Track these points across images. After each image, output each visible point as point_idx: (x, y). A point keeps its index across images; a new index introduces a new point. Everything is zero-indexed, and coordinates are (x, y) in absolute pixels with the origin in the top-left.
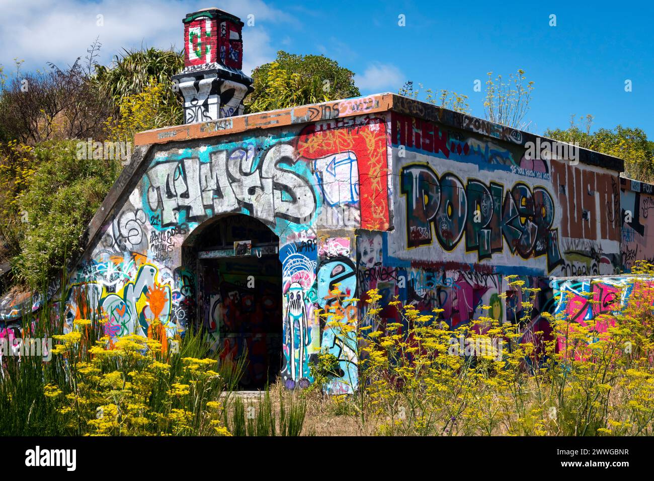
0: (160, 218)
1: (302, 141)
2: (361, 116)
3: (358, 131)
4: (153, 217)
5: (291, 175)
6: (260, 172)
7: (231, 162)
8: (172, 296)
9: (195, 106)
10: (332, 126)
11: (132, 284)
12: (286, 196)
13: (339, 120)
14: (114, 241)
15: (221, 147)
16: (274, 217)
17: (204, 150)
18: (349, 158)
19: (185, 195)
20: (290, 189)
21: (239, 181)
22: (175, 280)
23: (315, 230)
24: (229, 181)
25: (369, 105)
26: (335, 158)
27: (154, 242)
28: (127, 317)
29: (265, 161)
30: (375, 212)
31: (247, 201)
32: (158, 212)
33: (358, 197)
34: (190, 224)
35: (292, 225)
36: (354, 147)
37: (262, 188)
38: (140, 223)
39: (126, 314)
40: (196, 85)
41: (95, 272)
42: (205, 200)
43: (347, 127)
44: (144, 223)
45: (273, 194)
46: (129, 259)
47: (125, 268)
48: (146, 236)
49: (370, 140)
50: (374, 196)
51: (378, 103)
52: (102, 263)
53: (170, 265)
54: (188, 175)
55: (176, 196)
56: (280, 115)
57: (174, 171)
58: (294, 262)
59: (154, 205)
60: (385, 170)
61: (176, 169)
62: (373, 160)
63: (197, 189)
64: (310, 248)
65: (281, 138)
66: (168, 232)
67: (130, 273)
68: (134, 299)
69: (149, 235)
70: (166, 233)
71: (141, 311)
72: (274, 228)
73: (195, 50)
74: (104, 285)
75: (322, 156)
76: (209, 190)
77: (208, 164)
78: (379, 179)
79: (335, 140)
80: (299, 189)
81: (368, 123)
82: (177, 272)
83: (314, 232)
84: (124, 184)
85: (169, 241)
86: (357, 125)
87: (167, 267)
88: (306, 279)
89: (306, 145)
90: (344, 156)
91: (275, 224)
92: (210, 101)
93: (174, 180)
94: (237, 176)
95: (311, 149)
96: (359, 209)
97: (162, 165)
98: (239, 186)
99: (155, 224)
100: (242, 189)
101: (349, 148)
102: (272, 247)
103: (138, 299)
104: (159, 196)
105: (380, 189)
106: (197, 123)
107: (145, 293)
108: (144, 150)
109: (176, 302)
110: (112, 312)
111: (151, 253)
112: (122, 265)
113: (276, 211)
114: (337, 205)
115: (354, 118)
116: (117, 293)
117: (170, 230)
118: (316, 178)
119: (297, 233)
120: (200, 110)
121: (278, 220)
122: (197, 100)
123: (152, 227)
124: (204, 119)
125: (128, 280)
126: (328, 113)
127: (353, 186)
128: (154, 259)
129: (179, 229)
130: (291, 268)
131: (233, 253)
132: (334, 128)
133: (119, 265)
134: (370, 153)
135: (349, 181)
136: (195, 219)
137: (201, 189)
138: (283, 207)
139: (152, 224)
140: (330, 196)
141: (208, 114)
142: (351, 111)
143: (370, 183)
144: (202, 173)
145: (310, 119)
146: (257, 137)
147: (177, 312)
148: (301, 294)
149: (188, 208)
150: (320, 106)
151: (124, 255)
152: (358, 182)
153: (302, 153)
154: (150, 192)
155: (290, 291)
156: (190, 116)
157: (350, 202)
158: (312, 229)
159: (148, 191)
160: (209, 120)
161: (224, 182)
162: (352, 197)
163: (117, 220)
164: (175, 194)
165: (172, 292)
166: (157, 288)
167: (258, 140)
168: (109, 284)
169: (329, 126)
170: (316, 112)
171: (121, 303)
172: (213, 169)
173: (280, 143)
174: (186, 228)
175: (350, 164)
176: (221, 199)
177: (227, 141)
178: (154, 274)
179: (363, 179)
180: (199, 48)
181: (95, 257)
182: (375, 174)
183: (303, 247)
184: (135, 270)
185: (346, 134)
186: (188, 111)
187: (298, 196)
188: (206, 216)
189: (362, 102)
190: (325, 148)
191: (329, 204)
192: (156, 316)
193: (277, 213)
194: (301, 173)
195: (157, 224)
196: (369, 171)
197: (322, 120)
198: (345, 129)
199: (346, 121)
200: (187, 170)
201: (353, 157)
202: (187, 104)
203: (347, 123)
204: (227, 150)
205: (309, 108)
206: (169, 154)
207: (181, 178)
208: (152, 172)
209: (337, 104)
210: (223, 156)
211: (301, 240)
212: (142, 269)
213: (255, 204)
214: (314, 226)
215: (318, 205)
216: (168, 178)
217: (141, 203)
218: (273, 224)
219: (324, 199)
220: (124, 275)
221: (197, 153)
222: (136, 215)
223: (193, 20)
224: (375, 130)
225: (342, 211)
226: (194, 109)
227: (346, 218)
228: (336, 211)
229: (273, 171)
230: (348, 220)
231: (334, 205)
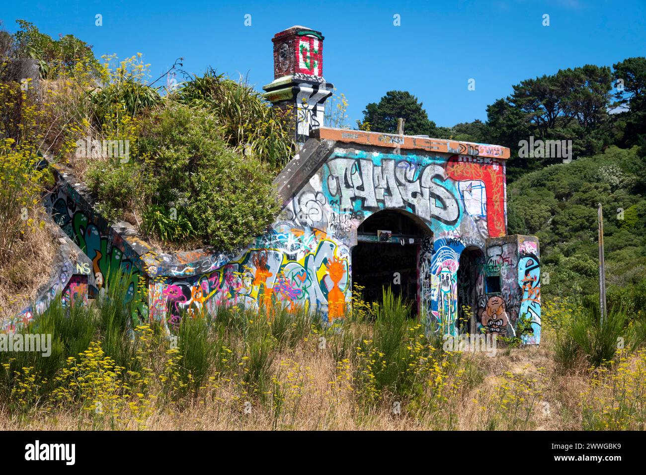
0: (339, 203)
1: (450, 166)
2: (488, 158)
3: (486, 167)
4: (332, 201)
5: (442, 189)
6: (420, 183)
7: (398, 170)
8: (348, 268)
9: (306, 109)
10: (470, 160)
11: (313, 255)
12: (439, 203)
14: (294, 216)
15: (390, 156)
16: (431, 217)
17: (376, 155)
18: (481, 185)
19: (361, 188)
20: (442, 199)
21: (404, 185)
22: (351, 255)
23: (459, 232)
24: (396, 184)
25: (498, 152)
26: (471, 183)
27: (333, 222)
28: (307, 283)
29: (423, 175)
30: (497, 225)
31: (410, 202)
32: (337, 198)
33: (486, 213)
34: (365, 212)
35: (442, 224)
36: (483, 177)
37: (422, 194)
38: (321, 205)
39: (308, 281)
41: (275, 241)
42: (377, 195)
43: (479, 163)
44: (323, 205)
45: (430, 200)
46: (310, 234)
47: (305, 241)
48: (326, 216)
49: (494, 176)
50: (496, 215)
51: (502, 152)
52: (282, 233)
53: (347, 242)
54: (363, 172)
55: (353, 187)
56: (439, 144)
57: (351, 166)
58: (445, 252)
59: (334, 192)
60: (502, 197)
61: (353, 165)
62: (495, 190)
63: (370, 185)
64: (456, 244)
65: (435, 159)
66: (346, 216)
67: (310, 246)
68: (315, 268)
69: (329, 216)
70: (344, 217)
71: (320, 278)
72: (431, 226)
73: (305, 61)
74: (284, 253)
75: (463, 179)
76: (381, 188)
77: (380, 168)
78: (499, 203)
79: (471, 170)
80: (448, 200)
81: (492, 164)
84: (311, 169)
85: (346, 223)
86: (485, 164)
87: (344, 244)
88: (453, 265)
89: (452, 170)
90: (478, 183)
92: (319, 108)
93: (351, 174)
94: (403, 181)
95: (456, 173)
96: (487, 221)
97: (339, 159)
98: (404, 189)
99: (334, 207)
100: (406, 192)
101: (480, 178)
103: (318, 268)
104: (338, 184)
105: (500, 210)
107: (325, 264)
108: (330, 144)
110: (293, 278)
111: (331, 231)
112: (303, 238)
113: (432, 213)
114: (473, 216)
116: (298, 261)
117: (348, 214)
118: (459, 194)
119: (446, 232)
120: (309, 114)
121: (433, 220)
122: (307, 104)
123: (331, 209)
125: (309, 251)
126: (472, 151)
127: (483, 205)
128: (333, 236)
129: (354, 214)
130: (442, 257)
131: (377, 238)
132: (471, 162)
133: (299, 237)
134: (493, 184)
135: (481, 201)
136: (369, 208)
137: (374, 184)
138: (437, 212)
139: (331, 207)
140: (468, 209)
141: (316, 119)
142: (486, 153)
143: (493, 205)
144: (375, 173)
145: (460, 152)
146: (417, 155)
147: (351, 282)
148: (449, 275)
149: (364, 200)
150: (466, 145)
151: (304, 229)
152: (486, 203)
153: (449, 174)
154: (329, 180)
155: (442, 273)
156: (301, 116)
157: (481, 215)
158: (456, 230)
159: (328, 178)
161: (393, 184)
162: (482, 213)
163: (298, 198)
164: (352, 185)
165: (348, 265)
166: (336, 260)
167: (418, 157)
168: (290, 253)
169: (468, 161)
170: (464, 148)
171: (302, 270)
172: (384, 172)
173: (434, 164)
174: (361, 214)
175: (481, 189)
176: (390, 197)
178: (334, 248)
179: (489, 202)
180: (308, 61)
181: (276, 227)
182: (497, 199)
183: (451, 242)
184: (315, 243)
185: (478, 168)
186: (299, 111)
187: (447, 204)
188: (378, 208)
189: (493, 149)
190: (465, 175)
191: (468, 214)
192: (336, 283)
193: (432, 215)
194: (449, 189)
195: (336, 207)
196: (493, 196)
197: (468, 155)
198: (478, 165)
199: (478, 159)
200: (362, 168)
201: (483, 185)
202: (299, 105)
203: (479, 161)
204: (395, 160)
205: (460, 144)
206: (347, 151)
207: (357, 173)
208: (332, 163)
209: (477, 146)
210: (391, 164)
211: (450, 237)
212: (322, 243)
213: (417, 206)
214: (458, 228)
215: (461, 214)
216: (346, 172)
217: (321, 188)
218: (430, 223)
219: (465, 211)
220: (305, 247)
221: (371, 156)
222: (316, 196)
223: (304, 35)
224: (496, 170)
225: (476, 221)
226: (304, 111)
227: (479, 226)
228: (473, 220)
229: (430, 183)
230: (480, 228)
231: (471, 216)
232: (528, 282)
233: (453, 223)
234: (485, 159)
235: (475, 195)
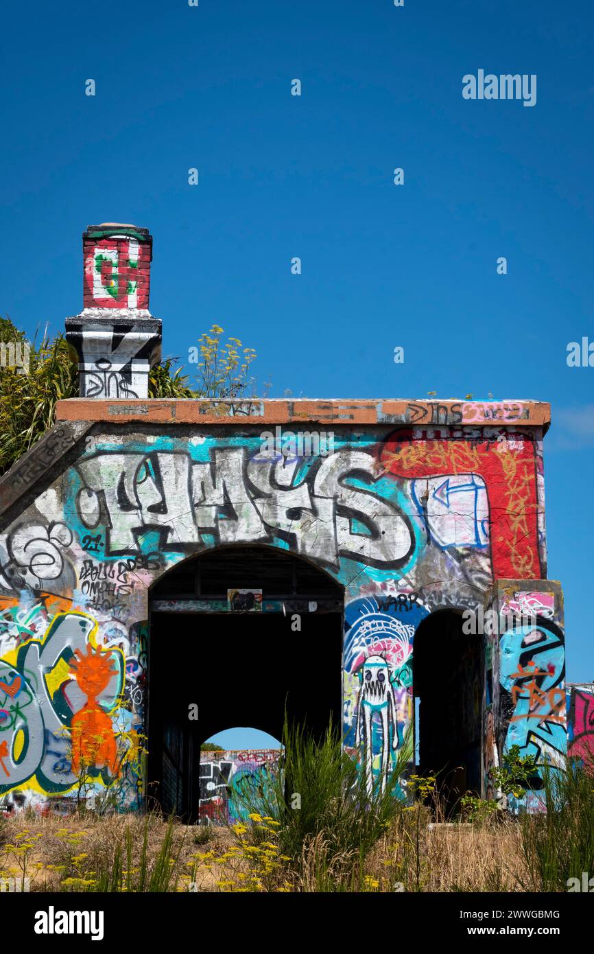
0: (103, 540)
1: (387, 449)
2: (492, 427)
3: (488, 447)
4: (87, 537)
5: (369, 497)
6: (311, 488)
7: (254, 467)
8: (125, 666)
9: (105, 371)
10: (444, 434)
11: (38, 643)
12: (359, 526)
13: (456, 428)
15: (233, 441)
16: (337, 556)
17: (198, 442)
18: (473, 484)
19: (160, 508)
20: (368, 518)
21: (269, 496)
22: (130, 640)
23: (413, 582)
24: (248, 494)
25: (514, 413)
26: (448, 481)
27: (89, 578)
29: (319, 472)
30: (518, 564)
31: (284, 528)
32: (100, 530)
33: (488, 539)
34: (167, 555)
35: (369, 570)
36: (480, 467)
37: (314, 511)
38: (59, 546)
39: (23, 693)
40: (116, 342)
42: (199, 519)
43: (468, 439)
44: (66, 546)
45: (335, 521)
46: (31, 603)
47: (21, 617)
48: (71, 566)
49: (509, 462)
50: (514, 542)
51: (528, 412)
53: (122, 616)
54: (165, 477)
55: (140, 507)
56: (355, 408)
57: (135, 468)
58: (373, 626)
59: (92, 520)
60: (533, 505)
61: (139, 466)
62: (513, 490)
63: (183, 501)
64: (403, 607)
65: (351, 441)
66: (121, 564)
67: (32, 626)
68: (41, 668)
69: (78, 567)
70: (116, 566)
71: (54, 688)
72: (337, 573)
73: (105, 284)
75: (426, 475)
76: (208, 506)
77: (208, 466)
78: (524, 518)
79: (448, 455)
80: (383, 519)
81: (505, 438)
82: (135, 629)
83: (410, 584)
84: (32, 479)
85: (121, 578)
86: (486, 439)
87: (114, 619)
88: (395, 651)
89: (396, 457)
90: (466, 480)
91: (339, 568)
92: (135, 367)
93: (135, 483)
94: (266, 488)
95: (405, 463)
96: (490, 556)
97: (108, 456)
98: (269, 505)
99: (91, 549)
100: (274, 509)
101: (473, 469)
102: (301, 602)
103: (50, 669)
104: (103, 505)
105: (525, 530)
106: (107, 399)
107: (67, 660)
108: (79, 430)
109: (131, 676)
111: (82, 595)
112: (16, 612)
113: (340, 548)
114: (452, 549)
115: (481, 428)
117: (125, 561)
118: (414, 506)
119: (379, 584)
120: (113, 380)
121: (343, 562)
122: (108, 362)
123: (84, 553)
124: (123, 395)
125: (29, 636)
126: (442, 416)
127: (479, 524)
128: (88, 606)
129: (141, 560)
130: (367, 634)
131: (225, 605)
132: (446, 439)
133: (7, 611)
134: (508, 480)
135: (473, 515)
136: (178, 547)
137: (192, 502)
138: (354, 543)
139: (85, 549)
140: (439, 534)
141: (130, 388)
142: (482, 418)
143: (509, 523)
144: (194, 478)
145: (411, 420)
147: (133, 693)
148: (385, 672)
149: (165, 530)
150: (428, 404)
151: (19, 595)
152: (487, 519)
153: (388, 467)
154: (82, 498)
155: (366, 669)
156: (94, 386)
157: (473, 545)
158: (406, 578)
159: (79, 495)
160: (132, 397)
161: (238, 495)
162: (477, 539)
163: (6, 536)
164: (136, 504)
165: (125, 660)
166: (94, 652)
170: (421, 413)
171: (12, 674)
172: (218, 473)
173: (349, 449)
174: (159, 560)
175: (473, 492)
176: (233, 522)
177: (246, 434)
178: (89, 628)
179: (496, 516)
180: (114, 283)
182: (517, 510)
183: (390, 603)
184: (44, 621)
185: (467, 449)
186: (88, 377)
187: (382, 528)
188: (201, 544)
189: (502, 408)
190: (431, 465)
191: (437, 545)
192: (91, 697)
193: (341, 551)
194: (387, 496)
195: (96, 549)
196: (507, 504)
197: (431, 425)
198: (466, 442)
199: (467, 430)
200: (163, 470)
201: (479, 482)
202: (88, 366)
203: (470, 434)
204: (245, 448)
205: (409, 405)
206: (125, 440)
207: (150, 480)
208: (88, 466)
209: (459, 405)
210: (236, 459)
211: (387, 593)
212: (60, 620)
213: (300, 535)
214: (411, 575)
215: (417, 545)
216: (122, 479)
217: (62, 513)
218: (336, 568)
219: (429, 539)
220: (20, 629)
221: (186, 446)
222: (49, 531)
223: (105, 237)
224: (515, 450)
225: (460, 558)
226: (101, 375)
227: (468, 568)
228: (450, 557)
229: (336, 488)
230: (471, 571)
231: (446, 547)
232: (530, 678)
233: (396, 565)
234: (486, 430)
235: (456, 504)
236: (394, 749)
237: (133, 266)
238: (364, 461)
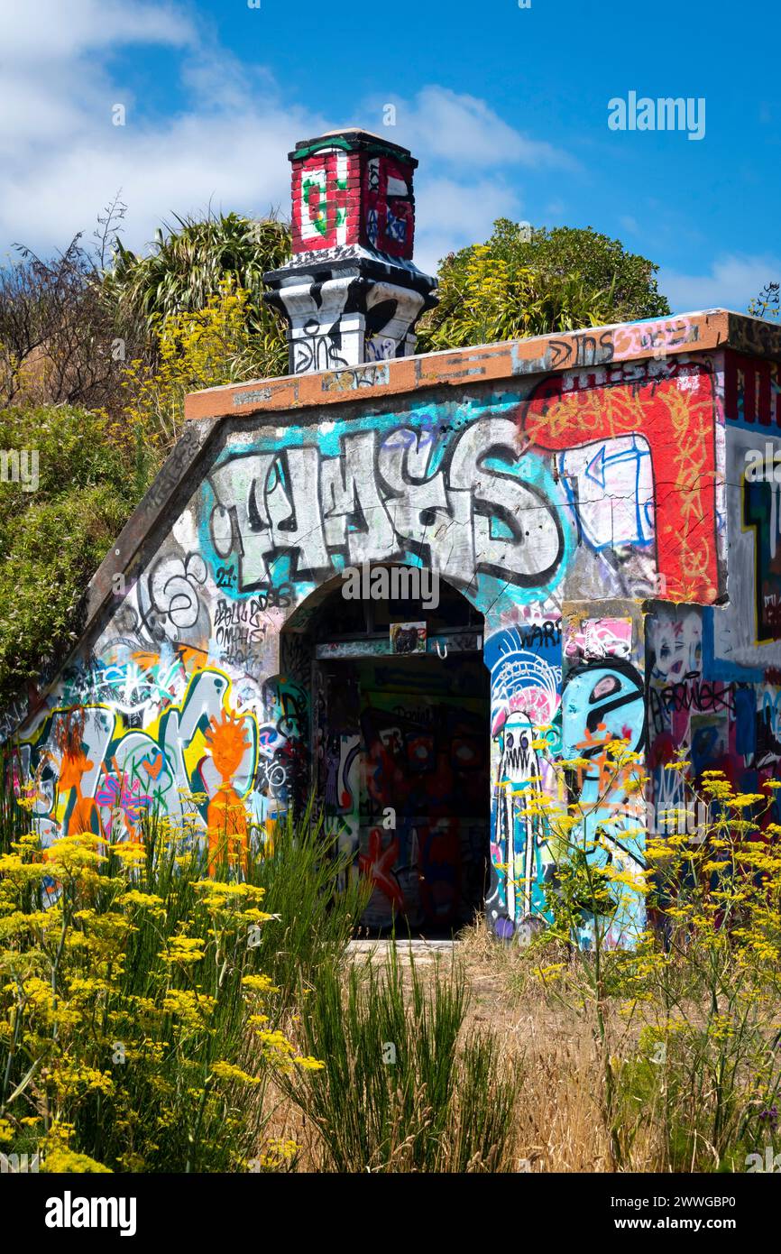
0: (236, 573)
1: (534, 412)
2: (657, 359)
3: (653, 390)
4: (221, 570)
5: (510, 483)
6: (446, 478)
7: (386, 456)
8: (259, 736)
9: (313, 336)
10: (599, 379)
11: (177, 710)
12: (501, 528)
13: (614, 367)
14: (140, 621)
15: (365, 423)
16: (475, 572)
17: (328, 429)
18: (635, 449)
19: (289, 525)
20: (509, 514)
21: (401, 495)
22: (265, 702)
23: (561, 602)
24: (380, 495)
25: (678, 335)
26: (603, 449)
27: (223, 624)
28: (164, 777)
29: (456, 454)
30: (688, 564)
31: (417, 538)
32: (233, 560)
33: (652, 530)
34: (298, 586)
35: (513, 590)
36: (644, 423)
37: (450, 511)
38: (195, 584)
39: (164, 774)
40: (316, 294)
41: (99, 686)
42: (329, 535)
43: (629, 382)
44: (202, 583)
45: (473, 523)
46: (170, 659)
47: (162, 677)
48: (206, 609)
49: (679, 411)
50: (686, 530)
51: (696, 330)
52: (115, 665)
53: (255, 671)
54: (295, 481)
55: (270, 526)
56: (488, 357)
57: (265, 473)
58: (516, 669)
59: (224, 546)
60: (710, 473)
61: (270, 469)
62: (685, 453)
63: (313, 511)
64: (550, 640)
65: (491, 404)
66: (253, 602)
67: (172, 688)
68: (180, 742)
69: (213, 608)
70: (248, 604)
71: (192, 767)
72: (474, 596)
73: (314, 217)
74: (118, 711)
75: (576, 443)
76: (338, 515)
77: (338, 460)
78: (697, 493)
79: (604, 409)
80: (527, 514)
81: (676, 374)
82: (270, 686)
83: (558, 606)
84: (163, 500)
85: (254, 621)
86: (652, 378)
87: (248, 676)
88: (540, 704)
89: (542, 420)
90: (624, 444)
91: (477, 588)
92: (344, 326)
93: (266, 493)
94: (398, 484)
95: (553, 428)
96: (655, 557)
97: (240, 461)
98: (402, 506)
99: (224, 585)
100: (407, 513)
101: (635, 426)
102: (469, 636)
103: (188, 742)
104: (235, 526)
105: (699, 514)
106: (317, 372)
107: (203, 731)
108: (204, 430)
109: (268, 750)
110: (134, 769)
111: (217, 646)
112: (157, 671)
113: (479, 560)
114: (608, 550)
115: (645, 362)
116: (145, 729)
117: (256, 598)
118: (563, 490)
119: (521, 608)
120: (322, 345)
121: (482, 581)
122: (317, 323)
123: (218, 591)
124: (332, 365)
125: (169, 702)
126: (589, 353)
127: (642, 509)
128: (223, 659)
129: (274, 595)
130: (508, 682)
131: (388, 647)
132: (602, 385)
133: (149, 670)
134: (678, 438)
135: (634, 497)
136: (308, 575)
137: (321, 512)
138: (493, 552)
139: (219, 585)
140: (592, 530)
141: (340, 354)
142: (639, 348)
143: (679, 503)
144: (324, 478)
145: (551, 364)
146: (439, 402)
147: (269, 772)
148: (529, 736)
149: (295, 553)
150: (573, 338)
151: (159, 649)
152: (651, 500)
153: (533, 438)
154: (215, 518)
155: (507, 731)
156: (303, 358)
157: (634, 542)
158: (553, 598)
159: (212, 515)
160: (342, 366)
161: (370, 497)
162: (640, 533)
163: (148, 575)
164: (267, 521)
165: (259, 728)
166: (228, 719)
167: (441, 408)
168: (129, 711)
169: (592, 384)
170: (564, 351)
171: (154, 751)
172: (348, 469)
173: (488, 416)
174: (289, 593)
175: (635, 462)
176: (363, 534)
177: (378, 411)
178: (223, 689)
179: (663, 495)
180: (322, 215)
181: (101, 653)
182: (689, 483)
183: (535, 636)
184: (182, 680)
185: (627, 397)
186: (298, 347)
187: (525, 527)
188: (331, 568)
189: (663, 329)
190: (583, 427)
191: (590, 545)
192: (226, 778)
193: (480, 564)
194: (531, 481)
195: (229, 585)
196: (676, 475)
197: (576, 368)
198: (626, 387)
199: (628, 369)
200: (292, 471)
201: (642, 446)
202: (297, 333)
203: (631, 374)
204: (376, 431)
205: (551, 342)
206: (255, 437)
207: (280, 487)
208: (220, 476)
209: (609, 333)
210: (368, 443)
211: (531, 621)
212: (197, 679)
213: (434, 546)
214: (558, 592)
215: (567, 547)
216: (253, 489)
217: (197, 541)
218: (472, 588)
219: (581, 536)
220: (161, 692)
221: (314, 436)
222: (186, 565)
223: (311, 155)
224: (690, 389)
225: (618, 562)
226: (310, 342)
227: (627, 577)
228: (605, 561)
229: (474, 475)
230: (630, 580)
231: (601, 548)
232: (599, 749)
233: (541, 579)
234: (651, 365)
235: (613, 482)
236: (539, 846)
237: (342, 187)
238: (505, 432)
